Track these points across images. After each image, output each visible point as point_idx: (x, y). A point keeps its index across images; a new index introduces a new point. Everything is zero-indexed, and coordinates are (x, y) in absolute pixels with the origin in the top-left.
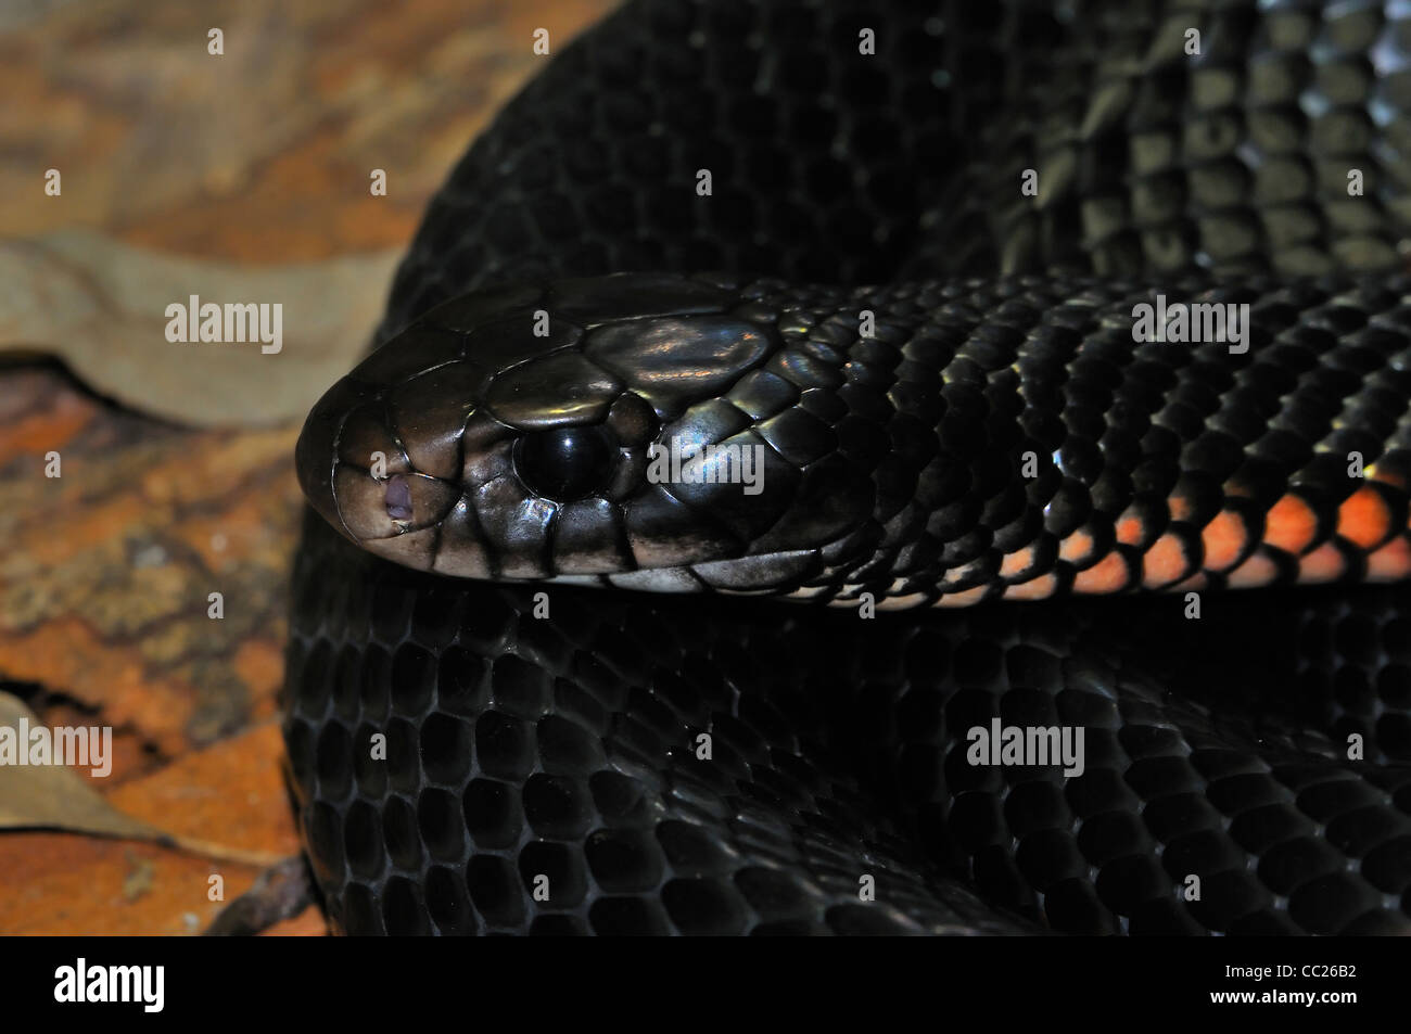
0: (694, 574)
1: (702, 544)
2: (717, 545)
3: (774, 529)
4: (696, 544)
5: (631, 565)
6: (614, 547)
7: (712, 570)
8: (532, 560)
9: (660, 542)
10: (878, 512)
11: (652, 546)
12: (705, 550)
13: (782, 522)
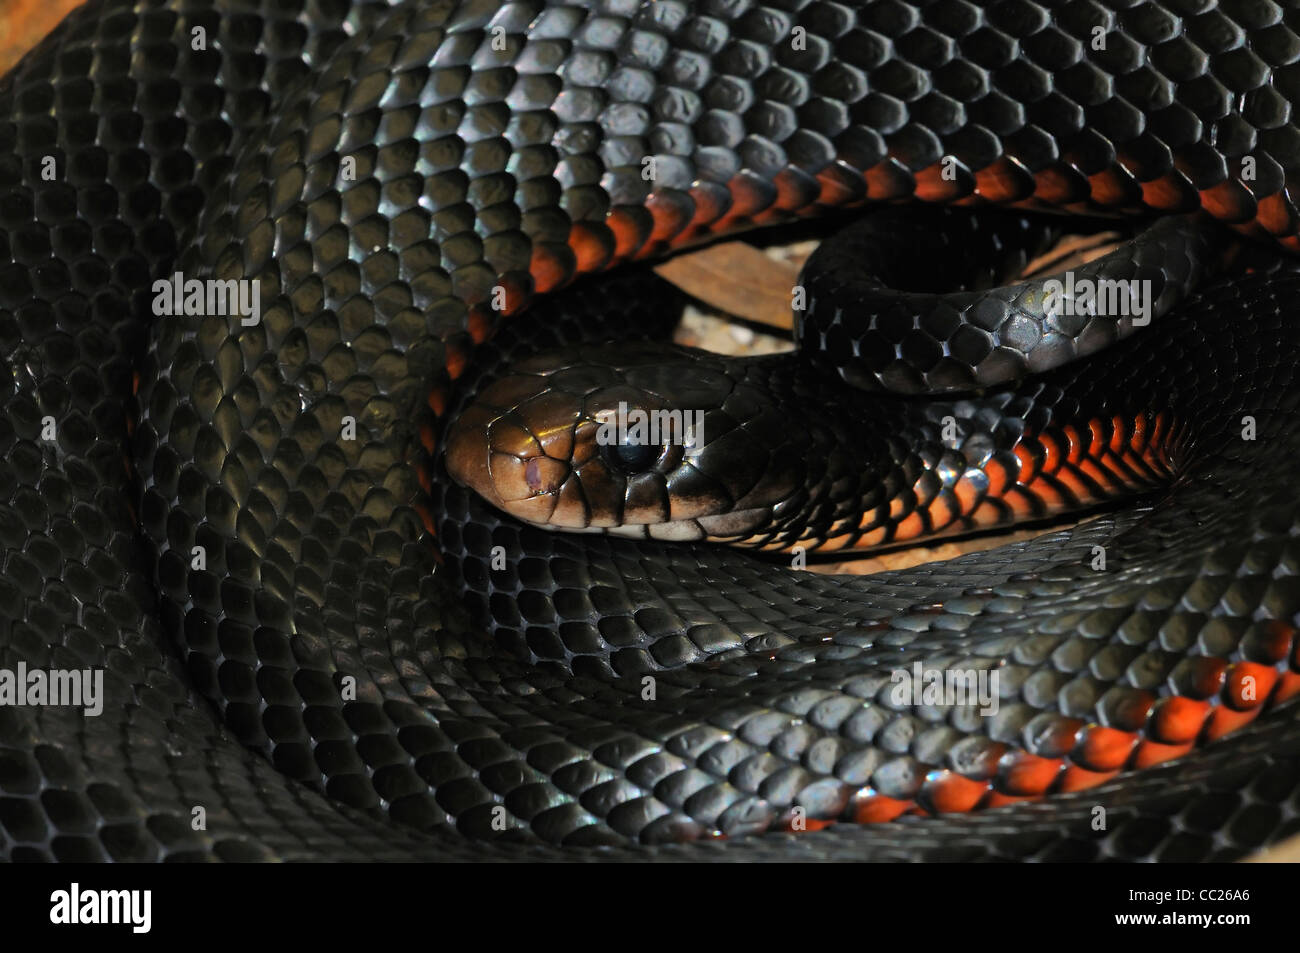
0: (699, 525)
1: (711, 501)
2: (719, 503)
3: (751, 493)
4: (707, 502)
5: (667, 517)
6: (661, 504)
7: (710, 522)
8: (612, 513)
9: (686, 499)
10: (807, 483)
11: (683, 503)
12: (712, 506)
13: (756, 488)
